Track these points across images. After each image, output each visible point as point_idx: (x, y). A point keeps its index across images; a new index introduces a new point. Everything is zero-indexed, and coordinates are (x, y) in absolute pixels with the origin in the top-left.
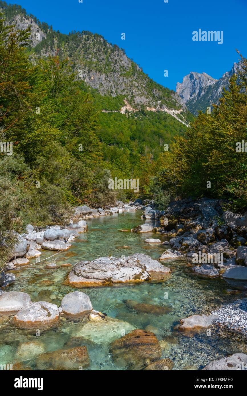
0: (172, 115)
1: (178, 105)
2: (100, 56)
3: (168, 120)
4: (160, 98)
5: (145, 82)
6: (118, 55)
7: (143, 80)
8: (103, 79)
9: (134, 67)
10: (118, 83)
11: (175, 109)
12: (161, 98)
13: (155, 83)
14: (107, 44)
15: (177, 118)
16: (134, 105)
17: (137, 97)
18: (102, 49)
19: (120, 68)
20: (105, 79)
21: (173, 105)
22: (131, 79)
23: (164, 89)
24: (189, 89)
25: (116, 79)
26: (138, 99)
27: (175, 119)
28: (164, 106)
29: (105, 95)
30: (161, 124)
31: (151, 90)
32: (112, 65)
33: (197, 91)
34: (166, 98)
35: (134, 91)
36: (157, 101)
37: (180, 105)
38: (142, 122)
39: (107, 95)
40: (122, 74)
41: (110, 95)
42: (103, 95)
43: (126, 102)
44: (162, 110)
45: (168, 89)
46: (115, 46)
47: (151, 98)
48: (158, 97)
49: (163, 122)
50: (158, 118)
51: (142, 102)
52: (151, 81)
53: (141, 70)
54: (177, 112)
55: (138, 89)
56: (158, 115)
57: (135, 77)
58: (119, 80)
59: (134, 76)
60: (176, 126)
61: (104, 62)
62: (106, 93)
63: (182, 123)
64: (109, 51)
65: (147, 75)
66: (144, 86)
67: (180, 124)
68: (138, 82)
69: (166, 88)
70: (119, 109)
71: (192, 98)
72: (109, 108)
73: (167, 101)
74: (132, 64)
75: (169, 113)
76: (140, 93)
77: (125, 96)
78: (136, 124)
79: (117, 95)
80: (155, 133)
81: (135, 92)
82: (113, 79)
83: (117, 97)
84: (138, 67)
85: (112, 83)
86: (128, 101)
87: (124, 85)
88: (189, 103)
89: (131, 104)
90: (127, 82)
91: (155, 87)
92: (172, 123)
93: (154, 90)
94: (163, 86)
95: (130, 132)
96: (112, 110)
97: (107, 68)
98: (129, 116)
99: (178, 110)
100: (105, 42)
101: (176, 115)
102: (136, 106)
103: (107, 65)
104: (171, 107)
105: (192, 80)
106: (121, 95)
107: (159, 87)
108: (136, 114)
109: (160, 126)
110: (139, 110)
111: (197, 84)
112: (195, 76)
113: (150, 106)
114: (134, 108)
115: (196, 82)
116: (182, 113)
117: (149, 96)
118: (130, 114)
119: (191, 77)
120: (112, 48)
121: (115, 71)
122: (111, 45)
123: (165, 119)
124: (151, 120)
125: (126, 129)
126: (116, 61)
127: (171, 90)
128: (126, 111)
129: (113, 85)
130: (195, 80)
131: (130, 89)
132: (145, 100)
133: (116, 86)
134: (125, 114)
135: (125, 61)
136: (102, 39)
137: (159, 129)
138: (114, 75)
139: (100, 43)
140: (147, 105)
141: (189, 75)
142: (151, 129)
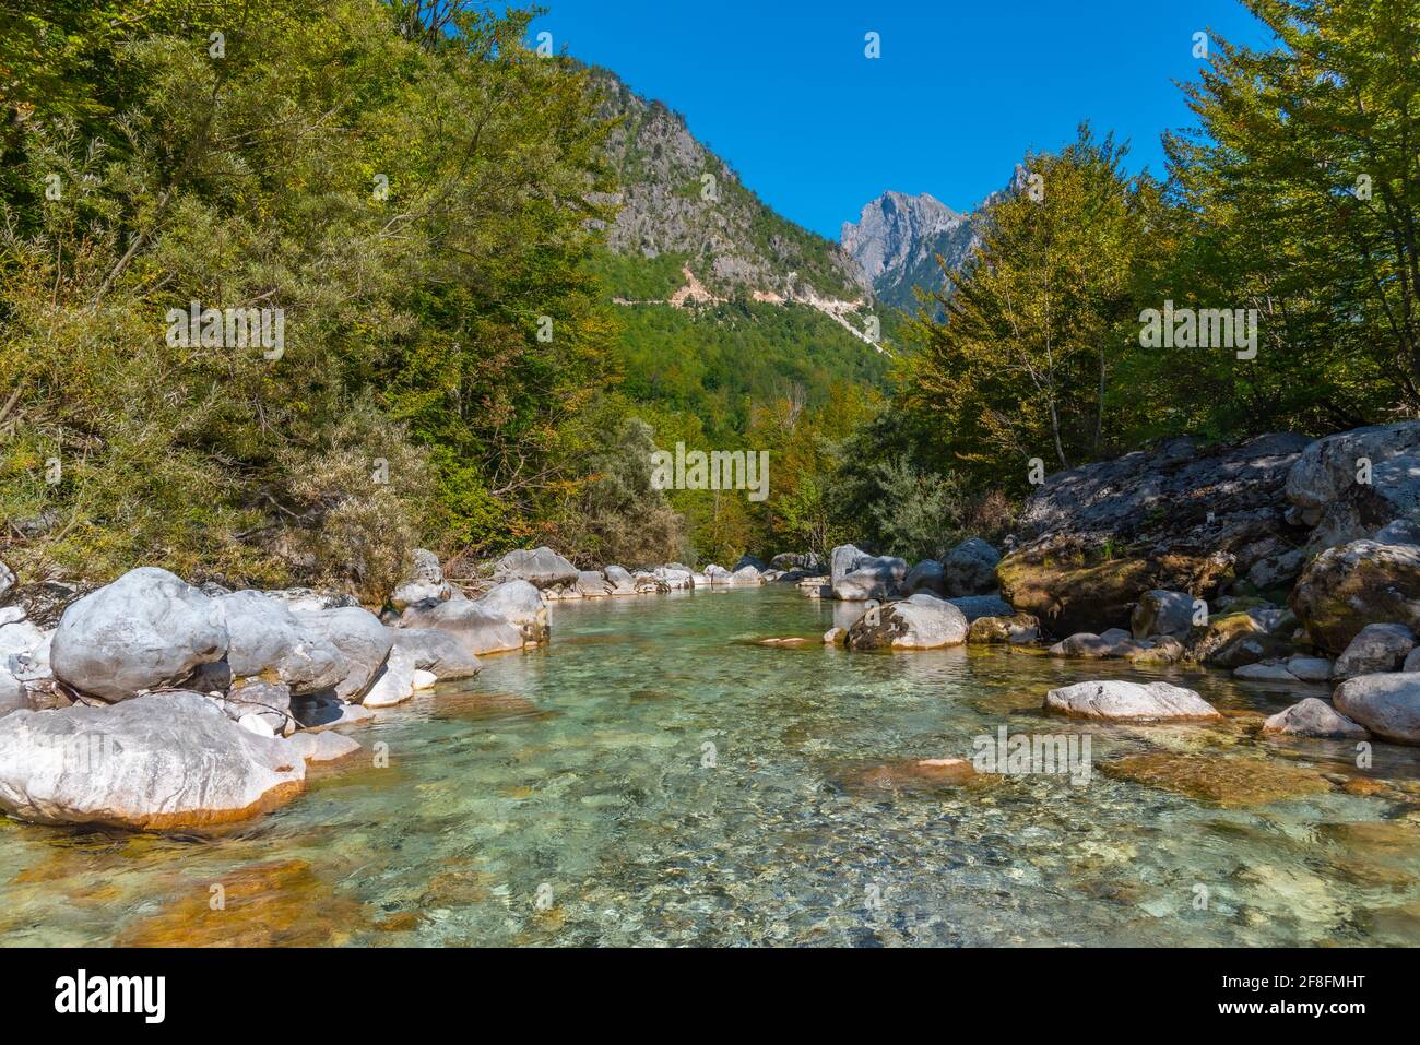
0: (832, 316)
1: (848, 286)
3: (819, 329)
4: (793, 264)
5: (748, 214)
6: (665, 130)
7: (740, 207)
9: (714, 168)
10: (665, 215)
11: (841, 299)
12: (799, 263)
13: (778, 217)
14: (632, 97)
15: (846, 325)
16: (715, 282)
17: (723, 260)
18: (616, 113)
19: (670, 171)
20: (625, 203)
21: (834, 286)
22: (703, 206)
23: (808, 237)
24: (880, 243)
25: (659, 204)
26: (725, 266)
27: (840, 327)
28: (808, 288)
29: (623, 251)
30: (797, 341)
31: (765, 238)
32: (644, 159)
33: (905, 249)
34: (812, 263)
35: (713, 241)
36: (784, 273)
37: (856, 285)
38: (739, 334)
39: (631, 253)
40: (675, 188)
41: (640, 252)
42: (616, 252)
43: (689, 275)
44: (801, 300)
45: (819, 237)
46: (656, 106)
47: (766, 262)
48: (787, 262)
49: (803, 335)
50: (787, 323)
51: (738, 275)
52: (766, 212)
53: (734, 178)
54: (845, 306)
55: (727, 236)
56: (788, 315)
57: (717, 200)
58: (666, 207)
60: (846, 351)
61: (622, 151)
62: (625, 244)
63: (863, 340)
64: (638, 118)
65: (754, 193)
66: (745, 225)
67: (855, 343)
68: (726, 215)
69: (813, 233)
70: (664, 292)
71: (890, 268)
72: (634, 290)
73: (817, 272)
74: (708, 159)
75: (821, 310)
76: (732, 246)
77: (686, 255)
78: (720, 341)
79: (660, 251)
80: (780, 368)
81: (718, 242)
82: (647, 204)
83: (662, 258)
84: (726, 168)
85: (645, 216)
86: (694, 270)
87: (682, 222)
88: (881, 282)
89: (703, 280)
90: (691, 213)
91: (779, 232)
92: (832, 341)
93: (777, 239)
94: (803, 229)
95: (702, 365)
96: (644, 299)
97: (630, 169)
98: (696, 315)
99: (850, 301)
100: (624, 91)
101: (844, 315)
102: (720, 288)
103: (628, 160)
104: (827, 292)
105: (890, 216)
106: (673, 252)
107: (793, 231)
108: (721, 312)
109: (795, 348)
110: (730, 300)
111: (905, 228)
112: (897, 204)
113: (762, 288)
114: (713, 292)
115: (900, 223)
116: (861, 310)
117: (761, 258)
118: (701, 310)
119: (887, 206)
120: (646, 109)
121: (654, 181)
122: (643, 101)
123: (810, 326)
124: (768, 328)
125: (689, 357)
126: (658, 149)
127: (828, 240)
128: (689, 301)
129: (649, 224)
130: (900, 214)
131: (700, 236)
132: (749, 268)
133: (657, 225)
134: (686, 311)
135: (686, 149)
136: (614, 83)
137: (793, 357)
138: (652, 190)
139: (610, 95)
140: (754, 283)
141: (880, 199)
142: (769, 357)
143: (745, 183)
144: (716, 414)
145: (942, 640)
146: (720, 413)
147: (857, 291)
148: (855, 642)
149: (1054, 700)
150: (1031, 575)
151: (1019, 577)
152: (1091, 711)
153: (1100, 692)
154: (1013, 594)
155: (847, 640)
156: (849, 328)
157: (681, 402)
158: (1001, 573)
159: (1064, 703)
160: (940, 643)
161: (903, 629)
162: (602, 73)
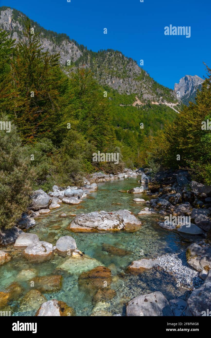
0: (171, 107)
1: (175, 100)
2: (119, 66)
3: (167, 110)
4: (161, 95)
5: (151, 84)
6: (132, 65)
7: (149, 82)
8: (121, 83)
9: (143, 73)
10: (132, 85)
11: (173, 103)
12: (163, 95)
13: (158, 84)
14: (125, 57)
15: (174, 109)
16: (143, 100)
17: (145, 95)
18: (121, 61)
19: (133, 75)
20: (123, 83)
21: (171, 100)
22: (141, 82)
23: (165, 88)
24: (184, 88)
25: (130, 82)
26: (145, 96)
27: (172, 110)
28: (165, 101)
29: (122, 94)
30: (162, 113)
31: (155, 89)
32: (127, 72)
33: (190, 89)
34: (166, 95)
35: (143, 90)
36: (159, 97)
37: (177, 99)
38: (148, 112)
39: (124, 94)
40: (134, 78)
41: (126, 94)
42: (121, 94)
43: (137, 99)
44: (163, 104)
45: (168, 88)
46: (130, 59)
47: (155, 95)
48: (160, 95)
49: (163, 112)
50: (160, 109)
51: (148, 98)
52: (155, 83)
53: (148, 75)
54: (174, 105)
55: (146, 89)
56: (160, 107)
57: (144, 81)
58: (132, 83)
59: (143, 79)
60: (173, 115)
61: (122, 70)
62: (123, 92)
63: (178, 112)
64: (126, 62)
65: (153, 78)
66: (150, 86)
67: (176, 113)
68: (146, 84)
69: (167, 87)
70: (131, 103)
71: (186, 94)
72: (124, 103)
73: (167, 97)
74: (142, 71)
75: (168, 106)
76: (147, 91)
77: (136, 94)
78: (144, 114)
79: (131, 93)
80: (157, 120)
81: (144, 91)
82: (128, 82)
83: (131, 95)
84: (146, 73)
85: (127, 85)
86: (138, 97)
87: (136, 86)
88: (183, 98)
89: (140, 100)
90: (138, 84)
91: (158, 87)
92: (170, 113)
93: (158, 89)
94: (164, 87)
95: (139, 120)
96: (127, 105)
97: (124, 75)
98: (139, 108)
99: (175, 103)
100: (123, 56)
101: (174, 107)
102: (144, 101)
103: (124, 72)
104: (170, 101)
105: (187, 81)
106: (133, 93)
107: (161, 87)
108: (144, 107)
109: (161, 115)
110: (146, 104)
111: (190, 84)
112: (188, 78)
113: (154, 101)
114: (142, 102)
115: (189, 83)
116: (178, 105)
117: (154, 94)
118: (139, 107)
119: (186, 79)
120: (128, 60)
121: (129, 77)
122: (127, 58)
123: (165, 110)
124: (155, 111)
125: (137, 118)
126: (130, 69)
127: (170, 89)
128: (137, 105)
129: (128, 87)
130: (189, 81)
131: (140, 89)
132: (151, 96)
133: (130, 87)
134: (136, 107)
135: (137, 69)
136: (121, 54)
137: (161, 117)
138: (129, 79)
139: (120, 57)
140: (152, 100)
141: (184, 77)
142: (155, 117)
143: (150, 76)
144: (142, 131)
146: (143, 131)
147: (177, 101)
156: (175, 110)
157: (134, 128)
162: (118, 52)
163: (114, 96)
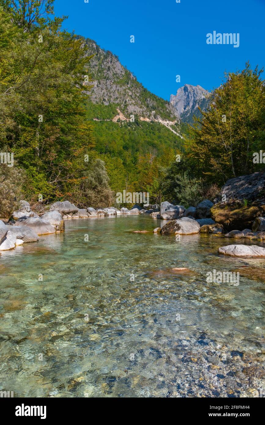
0: (167, 126)
1: (172, 116)
2: (93, 61)
3: (162, 130)
4: (154, 108)
5: (139, 91)
6: (111, 61)
7: (137, 88)
8: (95, 86)
9: (128, 75)
10: (111, 90)
11: (169, 120)
12: (156, 108)
13: (149, 92)
14: (100, 50)
15: (171, 129)
16: (128, 114)
17: (130, 106)
18: (95, 55)
19: (113, 75)
20: (98, 86)
21: (167, 116)
22: (124, 88)
23: (159, 99)
24: (183, 102)
25: (109, 87)
26: (131, 108)
27: (169, 130)
28: (159, 116)
29: (97, 103)
30: (155, 134)
31: (145, 99)
32: (104, 71)
33: (191, 104)
34: (160, 108)
35: (127, 100)
36: (151, 111)
37: (174, 116)
38: (135, 132)
39: (99, 103)
40: (115, 81)
41: (102, 103)
42: (95, 103)
43: (119, 111)
44: (156, 121)
45: (163, 99)
46: (108, 53)
47: (145, 107)
48: (152, 107)
49: (157, 132)
50: (152, 128)
51: (135, 112)
52: (145, 90)
53: (134, 78)
54: (171, 123)
55: (132, 98)
56: (152, 125)
57: (129, 86)
58: (111, 88)
59: (128, 84)
60: (171, 138)
61: (97, 68)
62: (98, 100)
63: (176, 134)
64: (102, 57)
65: (141, 84)
66: (138, 95)
67: (174, 135)
68: (132, 91)
69: (161, 98)
70: (111, 117)
71: (186, 110)
72: (100, 116)
73: (162, 111)
74: (126, 72)
75: (163, 124)
76: (134, 102)
77: (118, 104)
78: (129, 134)
79: (109, 103)
80: (149, 143)
81: (129, 100)
82: (105, 87)
83: (110, 105)
84: (132, 75)
85: (104, 91)
86: (121, 109)
87: (117, 93)
88: (183, 115)
89: (124, 113)
90: (120, 90)
91: (149, 97)
92: (166, 135)
93: (149, 100)
94: (157, 96)
95: (123, 142)
96: (104, 119)
97: (99, 74)
98: (121, 125)
99: (172, 121)
100: (98, 48)
101: (170, 126)
102: (129, 116)
103: (99, 71)
104: (165, 118)
105: (187, 93)
106: (114, 103)
107: (154, 97)
108: (129, 124)
109: (154, 136)
110: (133, 120)
111: (191, 97)
112: (189, 88)
113: (144, 116)
114: (126, 117)
115: (190, 95)
116: (176, 124)
117: (143, 106)
118: (123, 123)
119: (186, 89)
120: (105, 54)
121: (108, 79)
122: (104, 51)
123: (159, 130)
124: (145, 130)
125: (119, 139)
126: (109, 68)
127: (165, 100)
128: (119, 120)
129: (106, 93)
130: (190, 92)
131: (123, 98)
132: (139, 109)
133: (109, 94)
134: (118, 124)
135: (118, 68)
136: (94, 45)
137: (153, 140)
138: (107, 82)
139: (92, 48)
140: (141, 114)
141: (183, 87)
142: (145, 139)
143: (138, 80)
144: (127, 158)
145: (191, 232)
146: (129, 158)
148: (163, 232)
149: (221, 250)
150: (221, 211)
151: (217, 212)
152: (232, 254)
153: (235, 248)
154: (215, 218)
155: (161, 231)
156: (172, 130)
157: (116, 154)
158: (212, 211)
159: (224, 252)
160: (191, 233)
161: (179, 228)
162: (90, 41)
163: (84, 105)
